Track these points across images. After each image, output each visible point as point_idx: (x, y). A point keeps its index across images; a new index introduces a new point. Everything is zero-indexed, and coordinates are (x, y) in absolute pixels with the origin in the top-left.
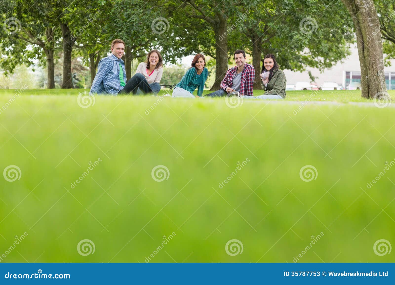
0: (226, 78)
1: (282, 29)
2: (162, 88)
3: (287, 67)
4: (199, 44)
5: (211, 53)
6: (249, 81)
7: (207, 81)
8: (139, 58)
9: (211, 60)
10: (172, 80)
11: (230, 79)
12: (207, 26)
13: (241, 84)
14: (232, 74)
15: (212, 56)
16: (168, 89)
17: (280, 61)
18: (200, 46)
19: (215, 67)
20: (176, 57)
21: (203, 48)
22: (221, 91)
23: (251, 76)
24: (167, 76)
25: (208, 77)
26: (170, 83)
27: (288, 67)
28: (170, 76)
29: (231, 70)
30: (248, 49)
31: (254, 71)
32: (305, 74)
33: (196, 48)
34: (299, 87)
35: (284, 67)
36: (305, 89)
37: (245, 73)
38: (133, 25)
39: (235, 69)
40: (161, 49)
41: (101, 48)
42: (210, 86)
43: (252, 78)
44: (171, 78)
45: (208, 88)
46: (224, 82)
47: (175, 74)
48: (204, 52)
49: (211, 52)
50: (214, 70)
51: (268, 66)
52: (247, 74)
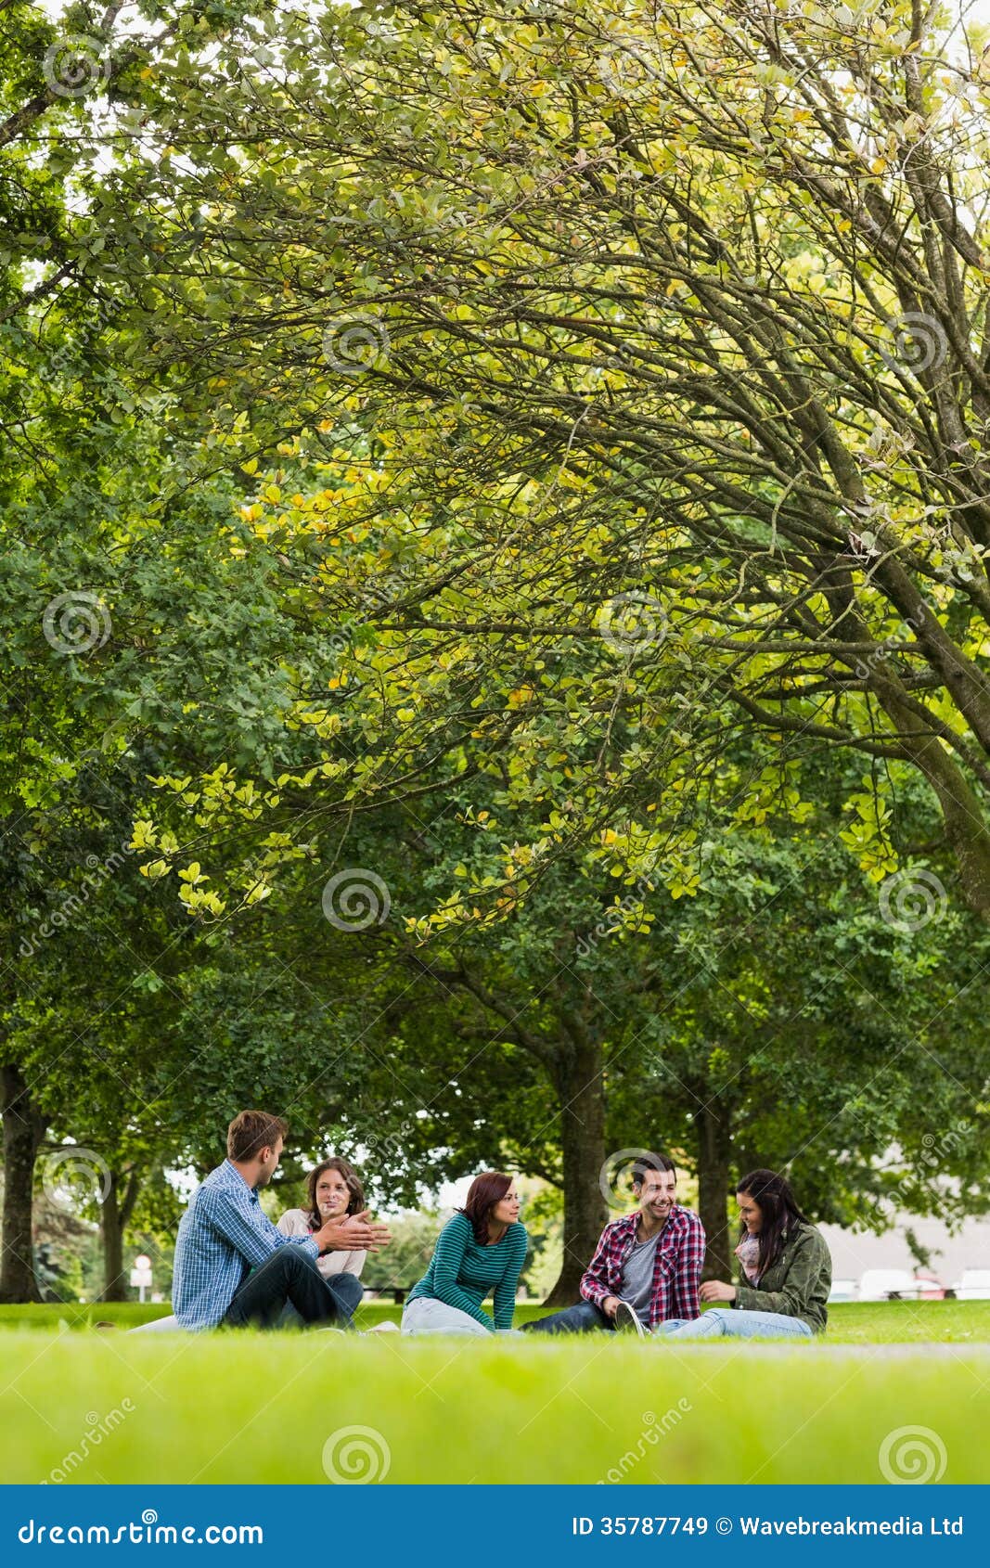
0: (601, 1260)
1: (801, 1076)
3: (826, 1214)
4: (500, 1135)
5: (545, 1168)
6: (685, 1271)
7: (532, 1270)
8: (283, 1188)
9: (546, 1195)
10: (402, 1267)
11: (612, 1262)
12: (530, 1069)
13: (655, 1282)
14: (621, 1244)
15: (548, 1178)
16: (390, 1302)
17: (802, 1192)
18: (503, 1143)
19: (561, 1217)
20: (418, 1183)
21: (517, 1147)
22: (585, 1310)
23: (691, 1251)
24: (385, 1253)
25: (537, 1255)
26: (396, 1278)
27: (829, 1216)
28: (398, 1253)
29: (615, 1229)
30: (682, 1151)
31: (703, 1234)
32: (894, 1242)
33: (487, 1148)
34: (873, 1287)
36: (894, 1296)
37: (667, 1241)
38: (261, 1068)
40: (362, 1155)
41: (142, 1153)
42: (545, 1290)
43: (696, 1257)
44: (401, 1259)
45: (536, 1296)
46: (592, 1278)
47: (412, 1246)
48: (520, 1164)
49: (544, 1163)
50: (556, 1231)
52: (675, 1244)
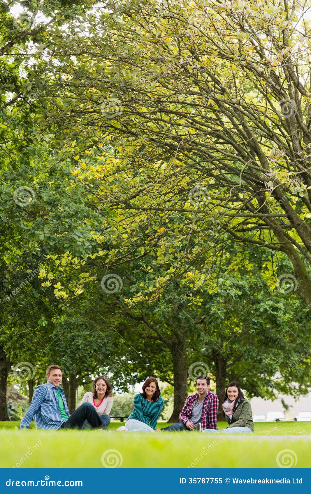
0: (186, 408)
1: (249, 352)
2: (112, 420)
3: (257, 393)
4: (154, 369)
5: (168, 379)
6: (212, 412)
8: (85, 385)
9: (168, 388)
10: (123, 410)
12: (163, 348)
13: (203, 415)
14: (192, 402)
15: (169, 382)
16: (119, 421)
17: (249, 387)
18: (155, 371)
19: (173, 395)
20: (128, 384)
21: (159, 372)
22: (180, 424)
23: (214, 406)
24: (118, 406)
25: (165, 407)
26: (121, 414)
27: (257, 395)
28: (121, 406)
29: (190, 398)
30: (211, 374)
31: (218, 400)
32: (277, 403)
33: (150, 373)
34: (271, 417)
35: (253, 394)
36: (278, 420)
37: (206, 403)
38: (78, 349)
39: (195, 397)
40: (110, 375)
41: (41, 374)
42: (168, 418)
43: (215, 408)
44: (123, 408)
45: (165, 420)
46: (183, 414)
47: (126, 404)
48: (160, 378)
49: (168, 378)
50: (172, 399)
51: (232, 395)
52: (209, 404)
